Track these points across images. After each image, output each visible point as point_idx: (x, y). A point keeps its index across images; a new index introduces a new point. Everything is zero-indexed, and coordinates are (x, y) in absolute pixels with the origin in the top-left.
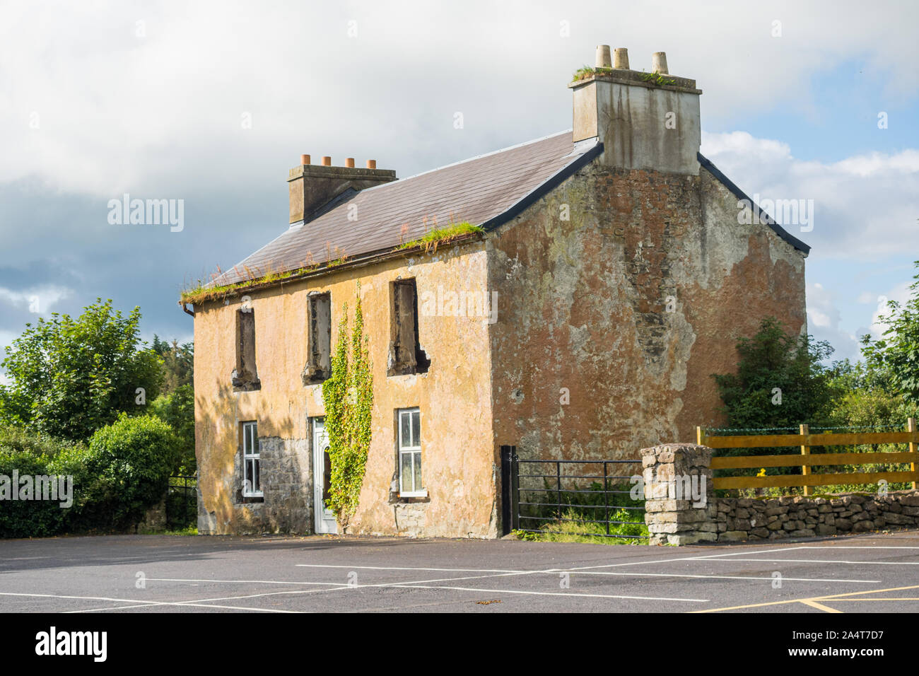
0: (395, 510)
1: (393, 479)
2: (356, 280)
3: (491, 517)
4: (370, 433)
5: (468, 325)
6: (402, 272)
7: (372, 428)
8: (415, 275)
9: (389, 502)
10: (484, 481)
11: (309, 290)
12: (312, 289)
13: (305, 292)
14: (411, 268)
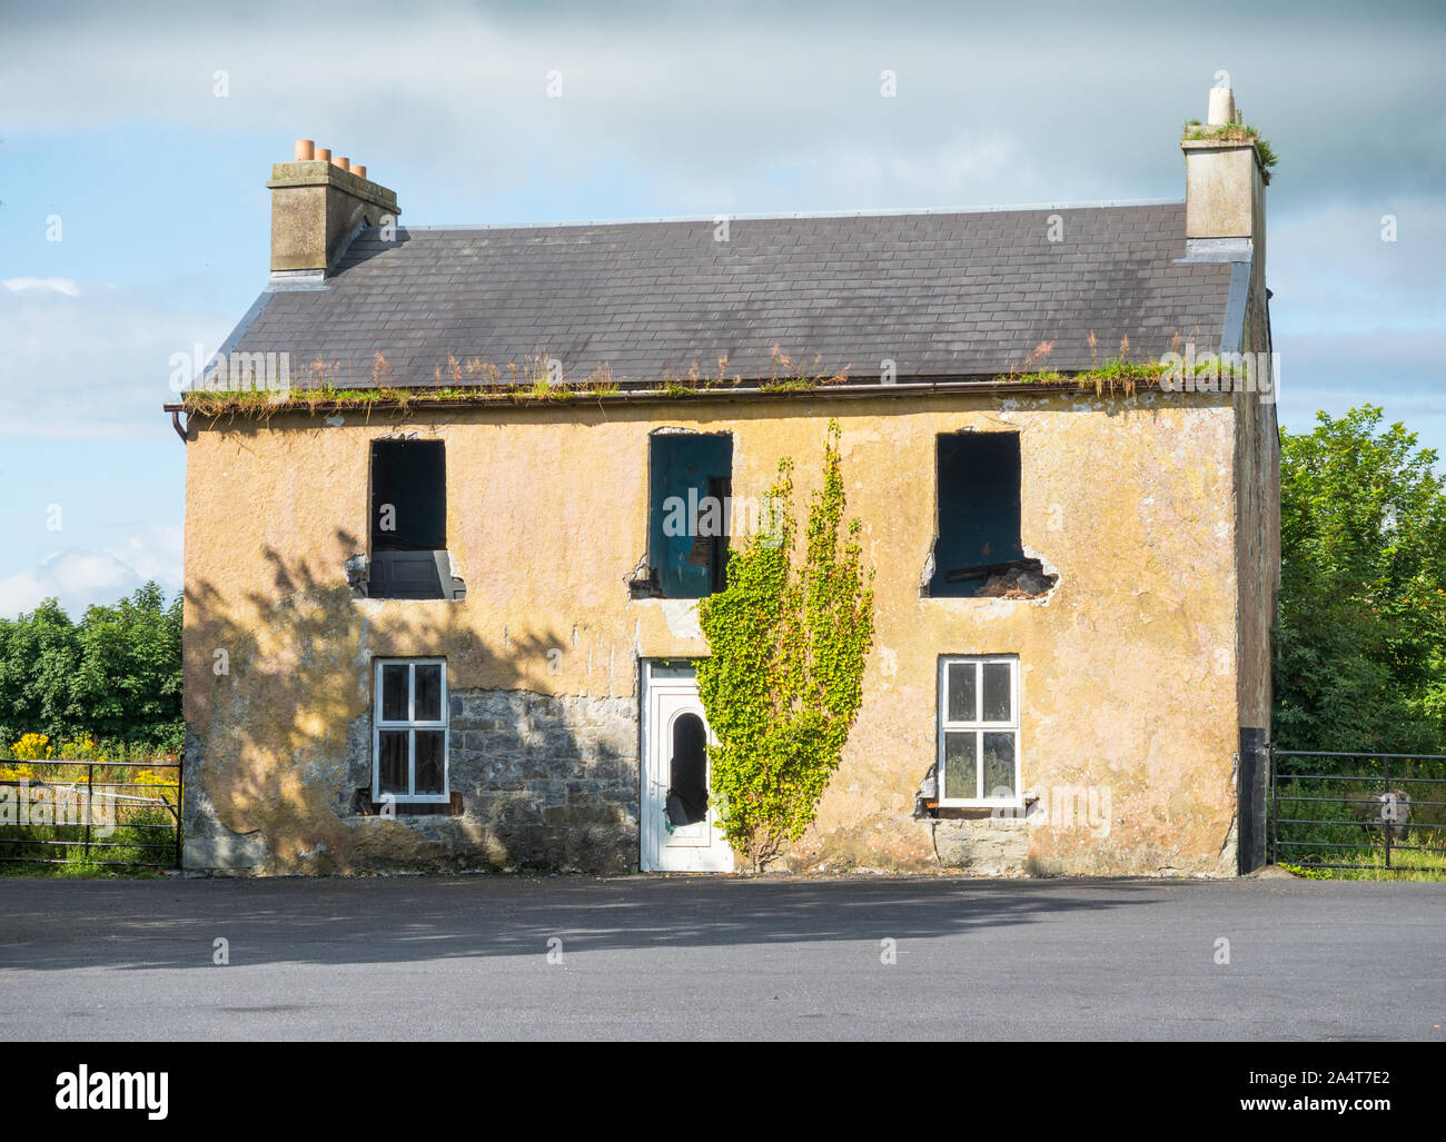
0: (934, 830)
1: (927, 777)
2: (827, 420)
3: (1226, 842)
4: (860, 693)
5: (1176, 526)
6: (979, 421)
7: (863, 685)
8: (1020, 429)
9: (914, 815)
10: (1208, 783)
11: (657, 424)
12: (667, 423)
13: (650, 426)
14: (1005, 416)
